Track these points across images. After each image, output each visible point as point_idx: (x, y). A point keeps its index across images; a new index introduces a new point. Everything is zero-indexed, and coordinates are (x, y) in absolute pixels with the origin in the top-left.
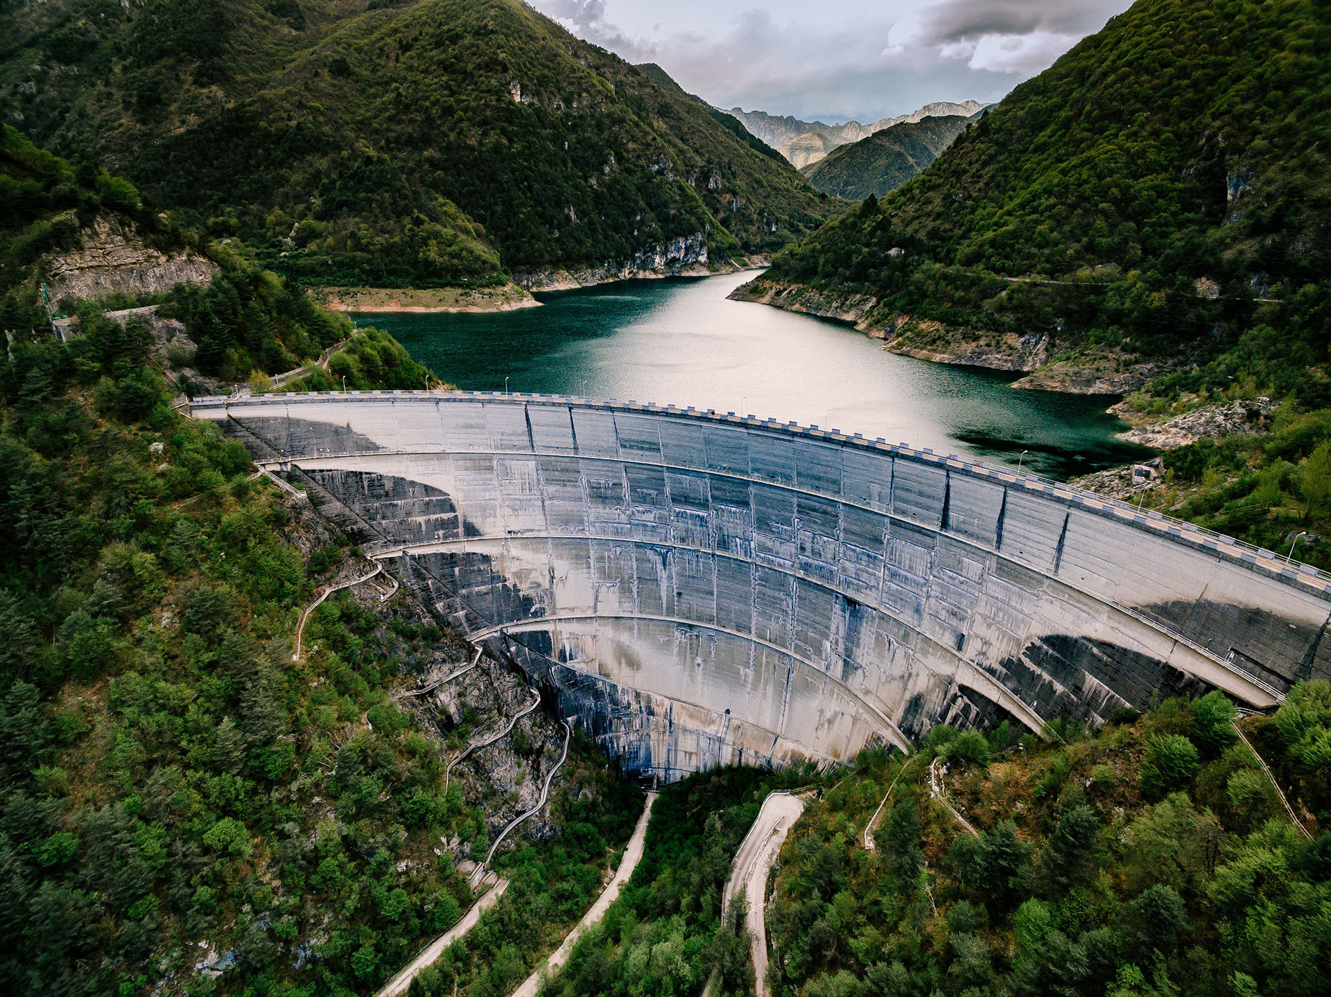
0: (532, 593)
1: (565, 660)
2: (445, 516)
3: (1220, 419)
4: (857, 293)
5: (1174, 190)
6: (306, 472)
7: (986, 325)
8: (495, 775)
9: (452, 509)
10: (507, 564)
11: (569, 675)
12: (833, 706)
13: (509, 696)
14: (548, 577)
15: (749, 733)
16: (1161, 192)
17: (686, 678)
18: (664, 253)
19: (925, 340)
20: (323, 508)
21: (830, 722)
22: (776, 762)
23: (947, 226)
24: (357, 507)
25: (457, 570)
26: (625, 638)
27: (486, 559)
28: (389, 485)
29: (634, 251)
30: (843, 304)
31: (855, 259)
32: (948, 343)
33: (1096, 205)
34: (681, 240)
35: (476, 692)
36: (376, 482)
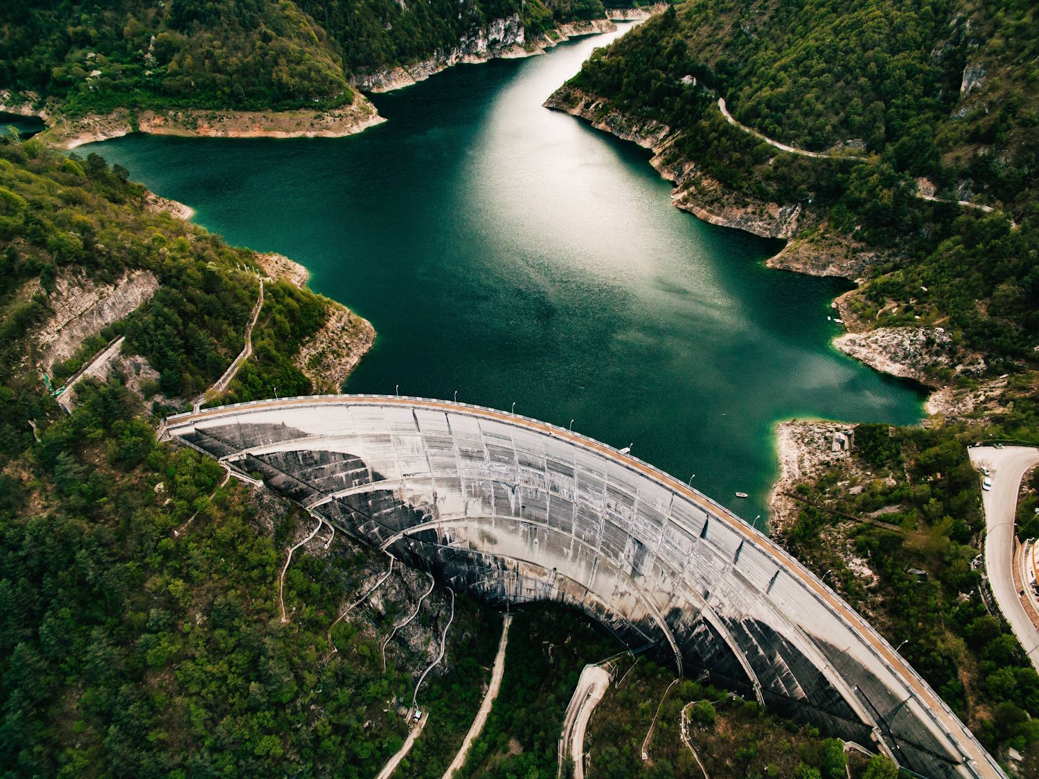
0: (422, 508)
1: (446, 544)
2: (358, 470)
3: (907, 343)
4: (654, 118)
5: (921, 71)
6: (257, 457)
7: (754, 193)
8: (412, 643)
9: (363, 465)
10: (404, 493)
11: (450, 553)
12: (623, 587)
13: (414, 585)
14: (433, 498)
15: (569, 584)
16: (911, 73)
17: (527, 549)
18: (486, 37)
19: (706, 199)
20: (273, 480)
21: (622, 595)
22: (586, 606)
23: (733, 59)
24: (296, 474)
25: (370, 502)
26: (486, 528)
27: (390, 492)
28: (317, 457)
29: (460, 36)
30: (641, 129)
31: (655, 85)
32: (723, 206)
33: (856, 79)
34: (501, 21)
35: (394, 592)
36: (308, 456)
